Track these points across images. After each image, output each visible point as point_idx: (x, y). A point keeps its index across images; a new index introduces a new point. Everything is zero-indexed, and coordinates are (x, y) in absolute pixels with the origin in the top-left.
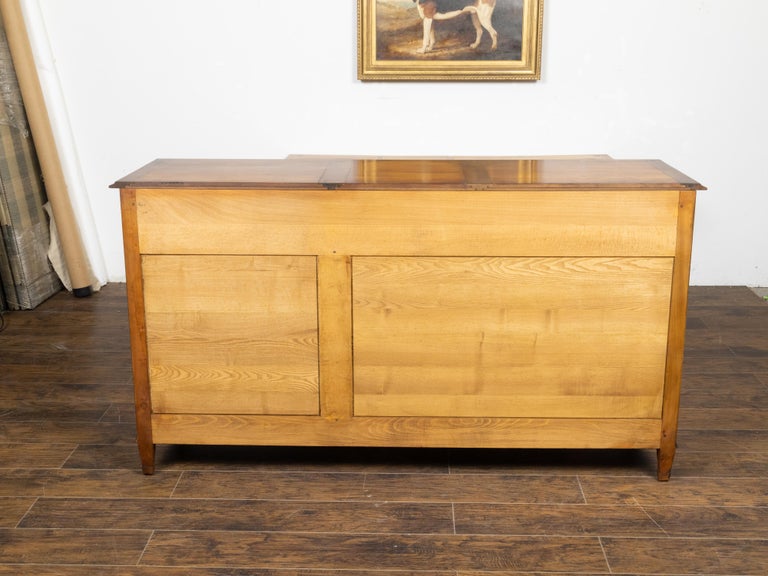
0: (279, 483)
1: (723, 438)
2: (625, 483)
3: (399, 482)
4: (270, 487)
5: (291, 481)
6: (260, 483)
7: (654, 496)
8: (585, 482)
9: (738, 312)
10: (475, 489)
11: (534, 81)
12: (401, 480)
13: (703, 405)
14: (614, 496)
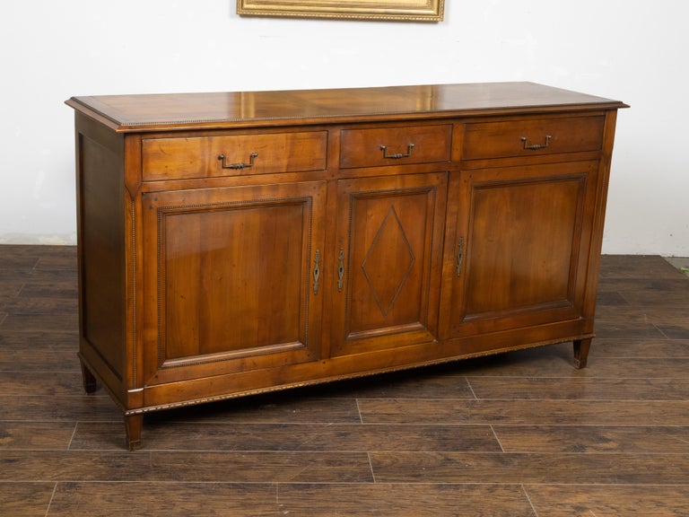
0: (175, 497)
1: (674, 437)
2: (577, 492)
3: (318, 493)
4: (165, 503)
5: (190, 494)
6: (152, 497)
7: (612, 508)
8: (532, 491)
9: (658, 286)
10: (408, 502)
11: (435, 22)
12: (320, 491)
13: (644, 396)
14: (568, 509)
